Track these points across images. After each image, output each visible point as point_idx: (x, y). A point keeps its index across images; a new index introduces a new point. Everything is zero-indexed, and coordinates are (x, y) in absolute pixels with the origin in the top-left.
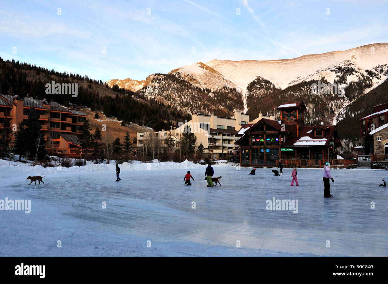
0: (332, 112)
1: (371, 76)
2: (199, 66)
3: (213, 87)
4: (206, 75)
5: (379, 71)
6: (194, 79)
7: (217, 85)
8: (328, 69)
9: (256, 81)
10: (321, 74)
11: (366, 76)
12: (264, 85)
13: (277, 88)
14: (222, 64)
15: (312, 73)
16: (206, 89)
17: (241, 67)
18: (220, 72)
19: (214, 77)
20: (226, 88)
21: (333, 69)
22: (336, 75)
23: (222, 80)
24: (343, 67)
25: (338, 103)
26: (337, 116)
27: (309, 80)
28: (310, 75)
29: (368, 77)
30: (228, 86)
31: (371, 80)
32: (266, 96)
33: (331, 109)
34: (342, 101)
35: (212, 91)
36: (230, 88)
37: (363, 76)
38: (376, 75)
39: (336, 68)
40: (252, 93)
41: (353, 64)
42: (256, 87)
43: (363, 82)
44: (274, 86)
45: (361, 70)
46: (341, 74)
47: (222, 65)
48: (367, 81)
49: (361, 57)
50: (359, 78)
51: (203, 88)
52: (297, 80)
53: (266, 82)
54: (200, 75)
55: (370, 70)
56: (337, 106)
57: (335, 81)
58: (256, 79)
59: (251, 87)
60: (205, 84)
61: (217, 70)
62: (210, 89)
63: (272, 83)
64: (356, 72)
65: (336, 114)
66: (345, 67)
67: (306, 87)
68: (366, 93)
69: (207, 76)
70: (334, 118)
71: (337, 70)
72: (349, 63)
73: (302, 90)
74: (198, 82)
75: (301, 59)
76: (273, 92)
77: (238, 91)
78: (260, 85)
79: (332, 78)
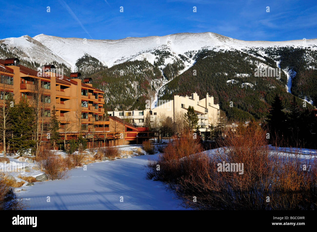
0: (154, 89)
1: (183, 60)
2: (27, 40)
3: (42, 62)
4: (34, 48)
5: (189, 56)
6: (21, 53)
7: (46, 60)
8: (148, 52)
9: (84, 58)
10: (143, 55)
11: (180, 60)
12: (92, 62)
13: (104, 66)
14: (50, 39)
15: (135, 54)
16: (35, 63)
17: (69, 44)
18: (48, 47)
19: (43, 51)
20: (56, 64)
21: (153, 52)
22: (156, 57)
23: (51, 55)
24: (161, 51)
25: (158, 82)
26: (158, 92)
27: (133, 60)
28: (133, 56)
29: (181, 60)
30: (57, 61)
31: (183, 63)
32: (95, 73)
33: (153, 86)
34: (161, 80)
35: (41, 65)
36: (59, 63)
37: (177, 59)
38: (187, 59)
39: (155, 50)
40: (80, 69)
41: (169, 49)
42: (84, 64)
43: (177, 64)
44: (101, 63)
45: (175, 54)
46: (160, 56)
47: (50, 40)
48: (181, 64)
49: (174, 43)
50: (174, 61)
51: (32, 62)
52: (122, 60)
53: (94, 59)
54: (28, 49)
55: (182, 55)
56: (157, 85)
57: (155, 62)
58: (84, 56)
59: (80, 63)
60: (34, 58)
61: (45, 45)
62: (39, 63)
63: (100, 61)
64: (171, 55)
65: (157, 91)
66: (162, 50)
67: (131, 66)
68: (180, 74)
69: (36, 50)
70: (156, 94)
71: (156, 53)
72: (165, 47)
73: (127, 69)
74: (26, 56)
75: (125, 40)
76: (101, 69)
77: (67, 67)
78: (88, 62)
79: (152, 59)
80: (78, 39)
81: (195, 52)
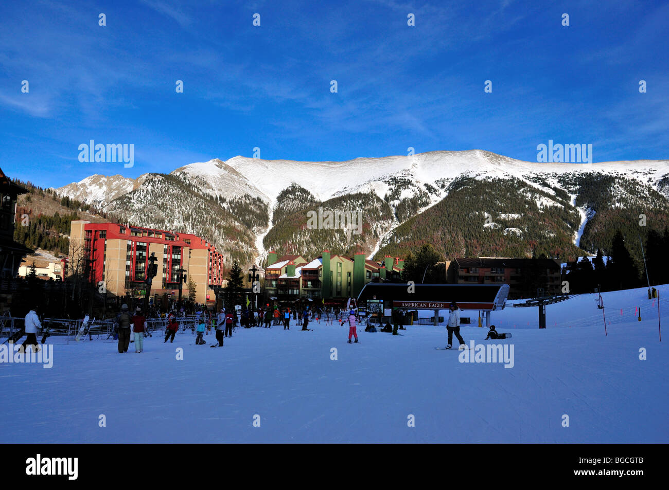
0: (376, 236)
1: (430, 192)
2: (216, 165)
3: (230, 195)
4: (222, 177)
5: (440, 186)
6: (204, 183)
7: (236, 193)
8: (381, 180)
9: (290, 189)
10: (371, 185)
11: (424, 192)
12: (300, 195)
13: (316, 200)
14: (248, 163)
15: (362, 184)
16: (220, 197)
17: (273, 169)
18: (244, 174)
19: (234, 181)
20: (248, 198)
21: (387, 180)
22: (389, 187)
23: (244, 185)
24: (398, 179)
25: (385, 225)
27: (354, 193)
28: (359, 186)
29: (426, 193)
30: (252, 194)
31: (428, 197)
32: (301, 210)
33: (375, 232)
34: (390, 221)
35: (227, 200)
36: (253, 197)
37: (420, 191)
38: (435, 191)
39: (391, 178)
40: (282, 205)
41: (412, 175)
42: (288, 198)
43: (419, 199)
44: (312, 197)
45: (420, 183)
46: (395, 186)
47: (248, 165)
48: (424, 198)
49: (423, 166)
50: (416, 193)
51: (216, 196)
52: (343, 191)
53: (303, 191)
54: (213, 177)
55: (429, 184)
56: (382, 229)
57: (386, 196)
58: (290, 187)
59: (282, 196)
60: (220, 190)
61: (240, 172)
62: (225, 197)
63: (311, 194)
64: (413, 185)
65: (381, 238)
66: (401, 178)
67: (349, 201)
68: (420, 213)
69: (224, 179)
71: (391, 182)
72: (407, 173)
73: (343, 205)
74: (209, 187)
75: (352, 163)
76: (310, 205)
77: (264, 202)
78: (294, 195)
79: (383, 191)
80: (287, 162)
81: (450, 180)
